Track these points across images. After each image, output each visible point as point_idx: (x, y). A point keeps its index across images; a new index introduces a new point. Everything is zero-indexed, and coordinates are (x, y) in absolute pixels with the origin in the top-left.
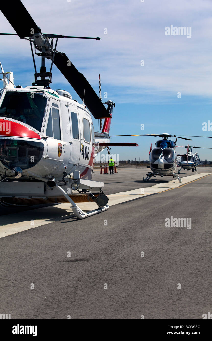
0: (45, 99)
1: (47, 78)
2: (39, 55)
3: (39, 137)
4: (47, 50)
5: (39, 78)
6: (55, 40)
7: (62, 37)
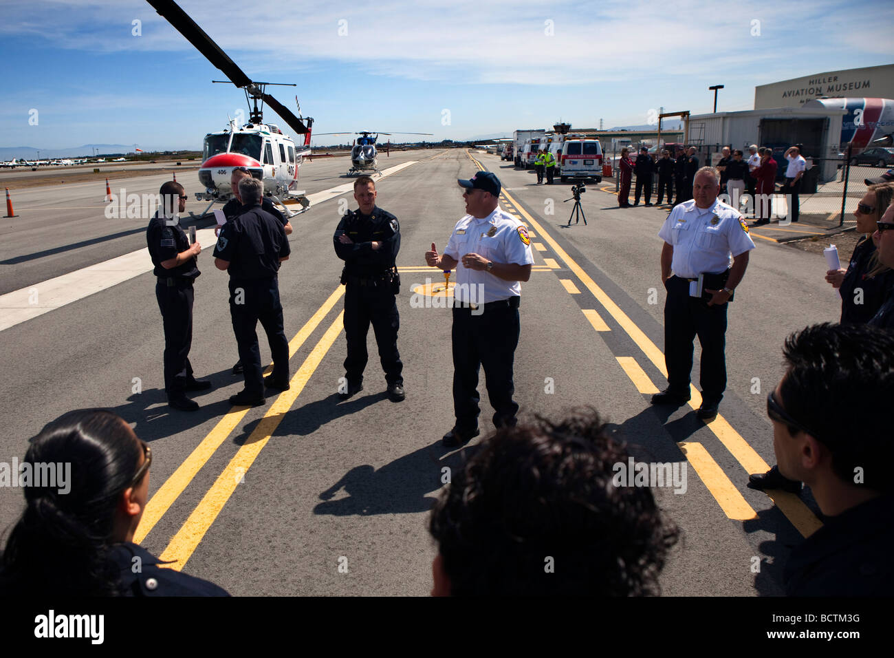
0: (261, 138)
1: (259, 115)
2: (252, 98)
3: (259, 165)
4: (257, 94)
5: (253, 116)
6: (263, 86)
7: (268, 84)
